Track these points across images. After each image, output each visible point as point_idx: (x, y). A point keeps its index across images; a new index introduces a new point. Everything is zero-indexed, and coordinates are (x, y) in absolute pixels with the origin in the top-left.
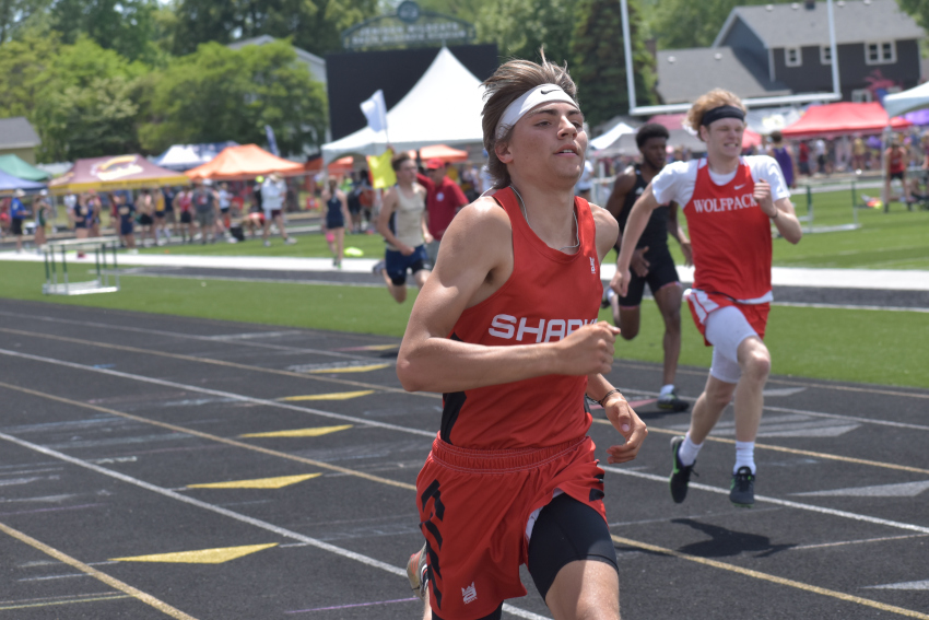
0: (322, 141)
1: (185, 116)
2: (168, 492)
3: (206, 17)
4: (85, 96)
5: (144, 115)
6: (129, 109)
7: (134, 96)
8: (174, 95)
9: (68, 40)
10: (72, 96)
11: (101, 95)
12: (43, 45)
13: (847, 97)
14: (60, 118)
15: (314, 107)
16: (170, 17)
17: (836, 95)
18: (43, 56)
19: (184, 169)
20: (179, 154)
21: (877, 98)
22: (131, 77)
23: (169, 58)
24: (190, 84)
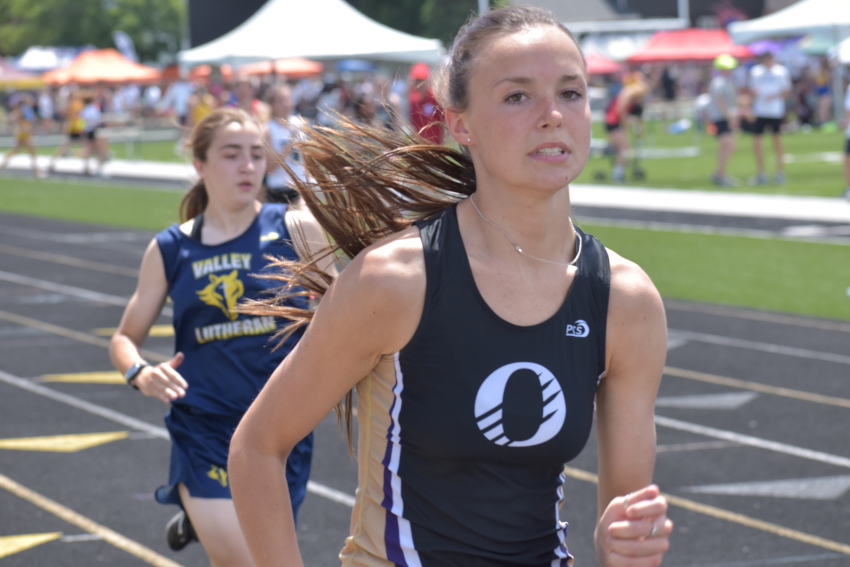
0: (178, 49)
13: (694, 22)
15: (172, 16)
17: (680, 23)
19: (40, 72)
20: (37, 58)
21: (724, 26)
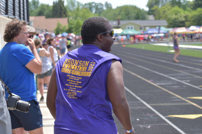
1: (194, 21)
2: (196, 87)
3: (198, 3)
4: (176, 17)
5: (187, 20)
6: (184, 19)
7: (185, 17)
8: (192, 17)
9: (173, 6)
10: (174, 17)
11: (179, 17)
12: (169, 7)
14: (171, 20)
16: (192, 3)
18: (169, 9)
19: (193, 30)
20: (193, 28)
22: (184, 13)
23: (191, 10)
24: (195, 15)
